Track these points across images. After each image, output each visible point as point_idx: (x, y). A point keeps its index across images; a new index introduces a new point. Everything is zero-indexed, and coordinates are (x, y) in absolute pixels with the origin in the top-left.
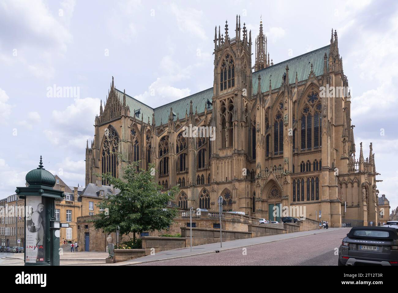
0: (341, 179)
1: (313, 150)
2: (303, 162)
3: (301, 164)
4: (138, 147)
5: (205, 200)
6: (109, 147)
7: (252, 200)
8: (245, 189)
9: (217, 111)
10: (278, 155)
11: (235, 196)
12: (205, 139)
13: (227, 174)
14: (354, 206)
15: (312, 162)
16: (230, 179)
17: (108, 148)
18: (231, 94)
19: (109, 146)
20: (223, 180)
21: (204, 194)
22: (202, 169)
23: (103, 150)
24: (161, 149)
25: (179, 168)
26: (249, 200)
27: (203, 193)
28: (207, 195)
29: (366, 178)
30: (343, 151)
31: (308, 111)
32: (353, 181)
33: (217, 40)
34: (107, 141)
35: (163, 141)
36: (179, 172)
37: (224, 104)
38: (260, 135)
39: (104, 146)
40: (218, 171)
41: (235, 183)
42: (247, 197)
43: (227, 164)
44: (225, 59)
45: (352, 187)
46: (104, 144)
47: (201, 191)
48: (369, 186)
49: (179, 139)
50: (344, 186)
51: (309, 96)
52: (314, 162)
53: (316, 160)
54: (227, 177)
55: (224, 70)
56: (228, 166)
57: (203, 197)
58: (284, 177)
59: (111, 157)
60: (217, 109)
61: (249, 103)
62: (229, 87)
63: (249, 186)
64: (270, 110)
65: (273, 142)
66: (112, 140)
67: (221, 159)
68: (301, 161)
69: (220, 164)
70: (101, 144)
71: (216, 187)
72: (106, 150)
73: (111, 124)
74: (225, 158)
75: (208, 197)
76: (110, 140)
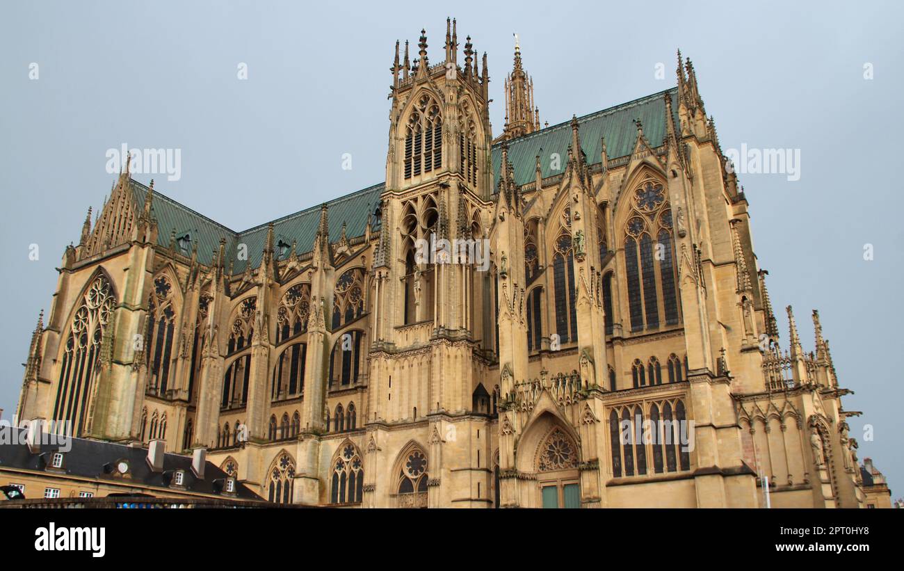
0: (748, 406)
1: (662, 328)
2: (637, 361)
3: (634, 369)
4: (171, 328)
5: (348, 476)
6: (87, 326)
7: (493, 476)
8: (468, 444)
9: (392, 229)
10: (569, 343)
11: (438, 466)
12: (364, 305)
13: (415, 397)
14: (793, 487)
15: (663, 362)
16: (423, 413)
17: (85, 328)
18: (433, 186)
19: (88, 323)
20: (405, 417)
21: (347, 460)
22: (351, 386)
23: (71, 334)
24: (242, 333)
25: (286, 386)
26: (480, 477)
27: (345, 455)
28: (357, 463)
29: (816, 404)
30: (744, 330)
31: (642, 227)
32: (781, 412)
33: (400, 67)
34: (85, 309)
35: (249, 312)
36: (286, 397)
37: (411, 210)
38: (508, 285)
39: (76, 323)
40: (390, 391)
41: (438, 424)
42: (475, 466)
43: (415, 368)
44: (418, 107)
45: (783, 428)
46: (77, 317)
47: (338, 450)
48: (826, 425)
49: (291, 305)
50: (757, 426)
51: (639, 192)
52: (670, 362)
53: (673, 355)
54: (415, 408)
55: (414, 131)
56: (420, 373)
57: (343, 469)
58: (582, 403)
59: (88, 352)
60: (392, 222)
61: (484, 211)
62: (428, 170)
63: (483, 433)
64: (539, 225)
65: (552, 308)
66: (99, 307)
67: (400, 356)
68: (633, 360)
69: (397, 370)
70: (69, 317)
71: (381, 436)
72: (78, 334)
73: (102, 264)
74: (412, 352)
75: (358, 470)
76: (92, 307)
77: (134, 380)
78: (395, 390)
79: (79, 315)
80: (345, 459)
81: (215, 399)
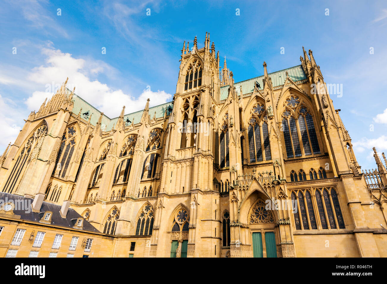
2: (293, 171)
3: (292, 174)
4: (73, 149)
5: (146, 221)
7: (222, 224)
8: (210, 206)
9: (178, 109)
10: (256, 162)
11: (195, 217)
12: (161, 144)
13: (183, 182)
15: (307, 172)
16: (187, 190)
17: (31, 145)
18: (197, 92)
19: (33, 143)
20: (178, 191)
21: (146, 212)
22: (151, 179)
23: (24, 148)
24: (106, 155)
26: (216, 224)
27: (145, 210)
28: (152, 214)
33: (185, 50)
34: (33, 137)
36: (121, 182)
37: (187, 101)
38: (234, 130)
39: (27, 143)
40: (171, 178)
41: (196, 195)
42: (214, 219)
44: (192, 64)
46: (29, 141)
47: (143, 207)
49: (129, 144)
51: (288, 100)
52: (310, 172)
55: (190, 72)
57: (144, 217)
59: (29, 155)
60: (178, 106)
61: (217, 107)
62: (195, 86)
63: (218, 201)
64: (242, 112)
65: (248, 147)
66: (40, 137)
67: (177, 162)
68: (291, 171)
69: (176, 169)
70: (25, 140)
71: (166, 201)
72: (27, 148)
73: (45, 119)
74: (184, 161)
75: (151, 218)
76: (37, 137)
77: (47, 169)
78: (174, 178)
79: (30, 140)
80: (145, 212)
81: (86, 181)
